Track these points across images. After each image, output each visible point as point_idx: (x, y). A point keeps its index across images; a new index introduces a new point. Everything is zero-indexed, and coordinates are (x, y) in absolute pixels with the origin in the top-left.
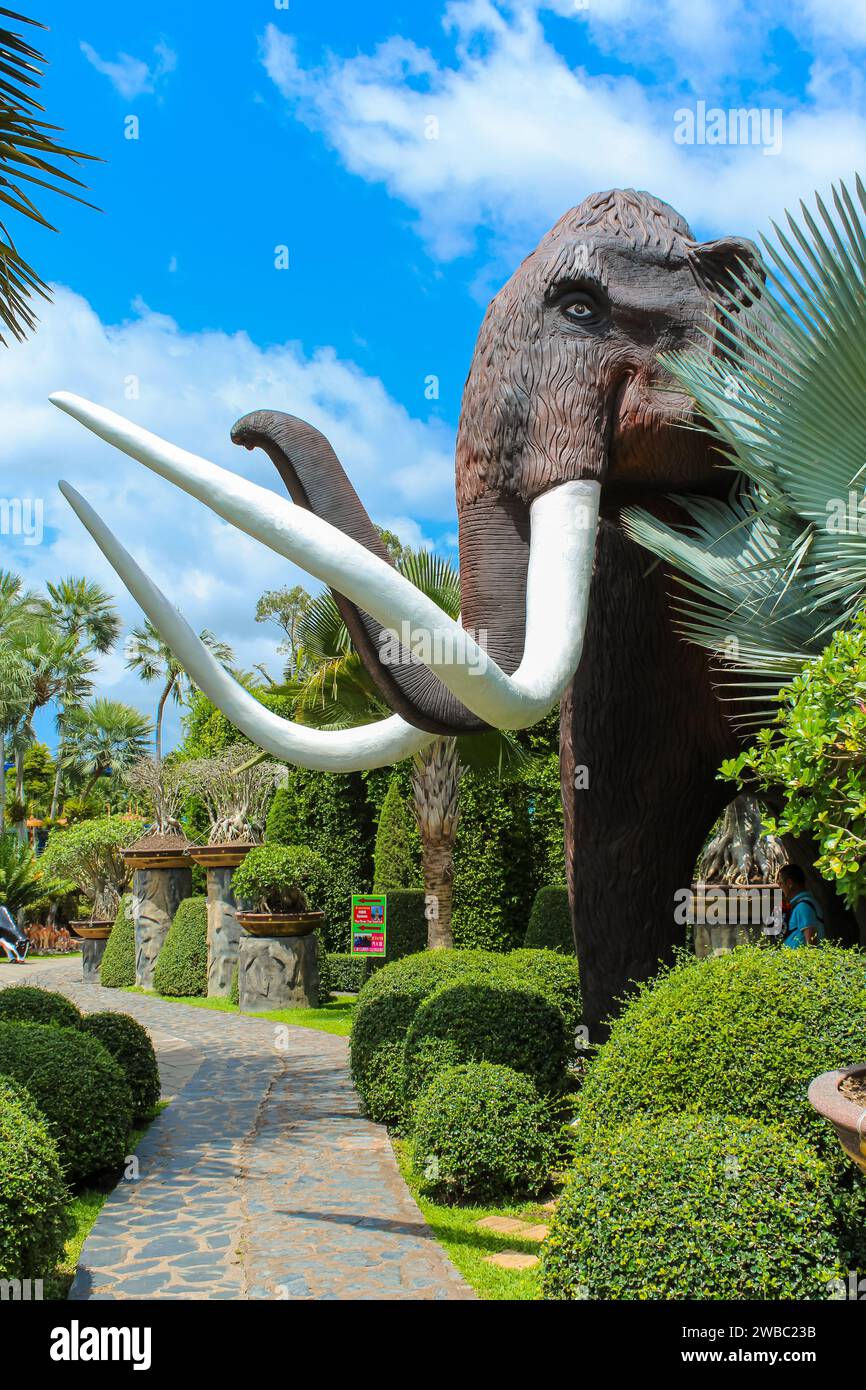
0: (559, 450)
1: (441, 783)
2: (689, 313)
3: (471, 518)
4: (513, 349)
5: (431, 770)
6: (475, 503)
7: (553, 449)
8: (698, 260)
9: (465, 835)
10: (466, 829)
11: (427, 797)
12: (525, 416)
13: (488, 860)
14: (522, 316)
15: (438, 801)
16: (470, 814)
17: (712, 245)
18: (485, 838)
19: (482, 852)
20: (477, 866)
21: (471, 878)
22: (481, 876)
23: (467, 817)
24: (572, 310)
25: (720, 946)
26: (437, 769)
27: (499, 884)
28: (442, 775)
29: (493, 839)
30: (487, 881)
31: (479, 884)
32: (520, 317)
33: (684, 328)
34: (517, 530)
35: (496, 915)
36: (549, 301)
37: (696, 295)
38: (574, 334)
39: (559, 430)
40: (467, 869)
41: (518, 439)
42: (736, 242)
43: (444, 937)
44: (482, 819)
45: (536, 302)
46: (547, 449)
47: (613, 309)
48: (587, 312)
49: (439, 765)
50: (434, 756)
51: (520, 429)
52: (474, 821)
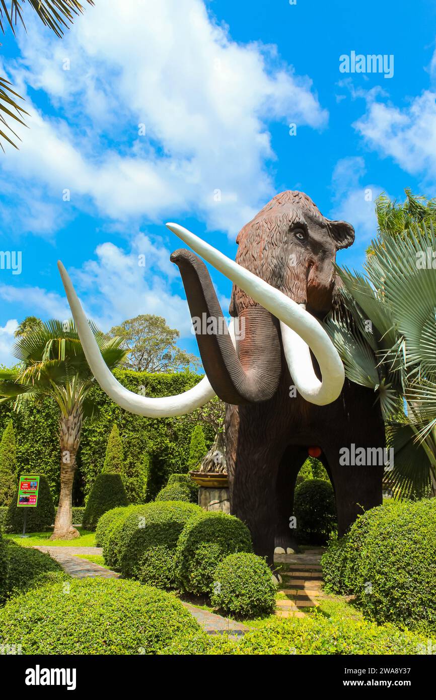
0: (297, 290)
1: (75, 424)
2: (328, 246)
3: (253, 312)
4: (276, 245)
5: (71, 418)
6: (255, 306)
7: (294, 289)
8: (331, 227)
9: (42, 449)
10: (44, 446)
11: (68, 430)
12: (282, 274)
13: (53, 461)
14: (280, 233)
15: (74, 432)
16: (46, 439)
17: (337, 223)
18: (53, 450)
19: (50, 457)
20: (46, 463)
21: (43, 469)
22: (49, 468)
23: (45, 440)
24: (298, 235)
25: (214, 499)
26: (74, 417)
27: (56, 472)
28: (76, 420)
29: (56, 451)
30: (51, 470)
31: (47, 472)
32: (278, 233)
33: (326, 251)
34: (272, 320)
35: (53, 486)
36: (291, 230)
37: (329, 239)
38: (299, 245)
39: (296, 282)
40: (42, 465)
41: (278, 283)
42: (346, 223)
43: (69, 497)
44: (52, 441)
45: (286, 228)
46: (292, 289)
47: (309, 238)
48: (302, 237)
49: (75, 415)
50: (73, 412)
51: (279, 279)
52: (49, 442)
